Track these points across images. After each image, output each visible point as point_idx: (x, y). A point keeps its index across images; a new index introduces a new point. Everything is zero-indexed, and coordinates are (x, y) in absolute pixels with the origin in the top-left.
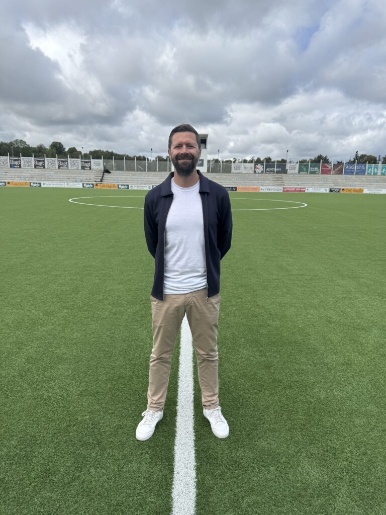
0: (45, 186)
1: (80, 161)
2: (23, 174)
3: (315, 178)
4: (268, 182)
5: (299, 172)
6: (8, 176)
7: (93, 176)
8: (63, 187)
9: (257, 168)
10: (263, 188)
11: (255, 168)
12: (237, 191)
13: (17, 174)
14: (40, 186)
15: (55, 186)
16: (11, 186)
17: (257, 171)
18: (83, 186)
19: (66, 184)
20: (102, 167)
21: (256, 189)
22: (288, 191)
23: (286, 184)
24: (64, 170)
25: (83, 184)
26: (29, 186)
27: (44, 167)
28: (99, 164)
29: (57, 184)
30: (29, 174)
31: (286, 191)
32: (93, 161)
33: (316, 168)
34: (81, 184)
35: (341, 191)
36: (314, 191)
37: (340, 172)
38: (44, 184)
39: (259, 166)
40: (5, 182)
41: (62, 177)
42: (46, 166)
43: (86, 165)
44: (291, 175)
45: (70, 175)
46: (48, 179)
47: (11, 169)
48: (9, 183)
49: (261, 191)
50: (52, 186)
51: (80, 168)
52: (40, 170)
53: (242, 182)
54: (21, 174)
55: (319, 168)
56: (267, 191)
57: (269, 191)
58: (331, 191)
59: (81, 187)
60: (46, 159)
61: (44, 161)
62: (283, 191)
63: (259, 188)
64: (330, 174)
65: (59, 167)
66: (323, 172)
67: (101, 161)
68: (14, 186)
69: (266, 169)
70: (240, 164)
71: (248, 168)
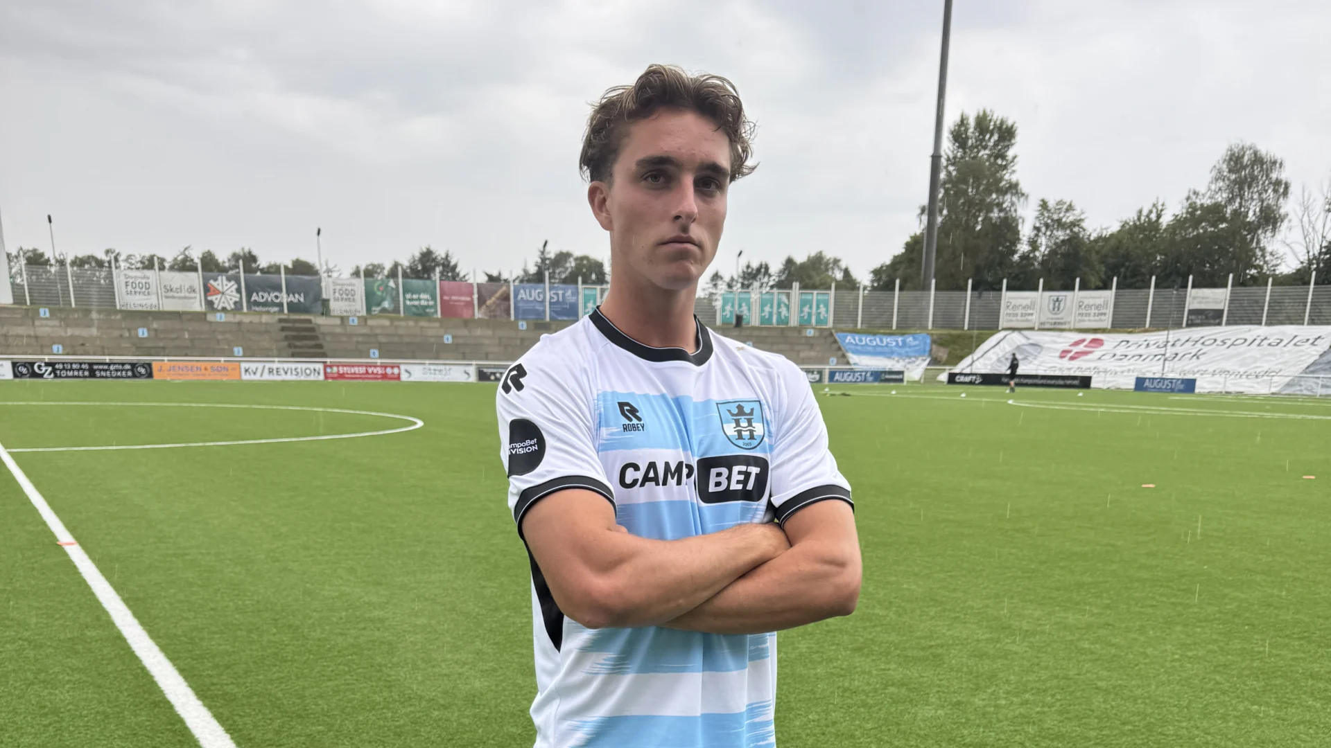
5: (369, 309)
9: (217, 292)
11: (207, 290)
12: (158, 376)
21: (224, 368)
22: (341, 377)
23: (329, 352)
31: (333, 375)
33: (424, 297)
37: (501, 310)
39: (221, 283)
49: (245, 377)
55: (433, 297)
56: (266, 377)
58: (482, 375)
62: (326, 377)
63: (237, 367)
69: (249, 296)
70: (148, 273)
71: (180, 289)
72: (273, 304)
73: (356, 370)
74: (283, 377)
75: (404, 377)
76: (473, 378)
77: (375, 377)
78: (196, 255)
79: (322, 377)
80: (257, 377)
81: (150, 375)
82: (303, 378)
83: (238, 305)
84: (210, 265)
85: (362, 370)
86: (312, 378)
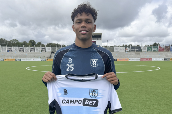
0: (23, 60)
1: (40, 48)
2: (13, 55)
3: (156, 53)
4: (132, 56)
5: (148, 51)
6: (5, 56)
7: (46, 55)
8: (32, 60)
9: (127, 49)
10: (130, 59)
11: (126, 49)
12: (117, 61)
13: (10, 55)
14: (20, 60)
15: (27, 60)
16: (6, 61)
17: (127, 50)
18: (41, 60)
19: (33, 59)
20: (50, 51)
21: (126, 59)
22: (143, 60)
23: (141, 57)
24: (32, 53)
25: (41, 59)
26: (15, 61)
27: (23, 51)
28: (50, 49)
29: (29, 59)
30: (15, 55)
31: (142, 60)
32: (46, 48)
33: (156, 49)
34: (40, 59)
35: (170, 60)
36: (156, 60)
37: (168, 50)
38: (22, 59)
39: (128, 48)
40: (3, 59)
41: (31, 56)
42: (24, 51)
43: (43, 50)
44: (144, 52)
45: (35, 55)
46: (24, 57)
47: (8, 52)
48: (5, 59)
49: (129, 60)
50: (26, 60)
51: (40, 51)
52: (21, 53)
53: (119, 56)
54: (12, 55)
55: (157, 49)
56: (132, 60)
57: (133, 60)
58: (165, 60)
59: (40, 60)
60: (24, 47)
61: (23, 48)
62: (141, 60)
63: (128, 59)
64: (163, 51)
65: (30, 51)
66: (160, 51)
67: (50, 48)
68: (8, 61)
69: (131, 50)
70: (118, 47)
71: (122, 49)
72: (134, 50)
73: (145, 59)
74: (134, 60)
75: (152, 60)
76: (163, 60)
77: (148, 60)
78: (125, 45)
79: (140, 60)
80: (131, 60)
81: (117, 60)
82: (137, 60)
83: (129, 51)
84: (126, 46)
85: (146, 59)
86: (139, 60)
